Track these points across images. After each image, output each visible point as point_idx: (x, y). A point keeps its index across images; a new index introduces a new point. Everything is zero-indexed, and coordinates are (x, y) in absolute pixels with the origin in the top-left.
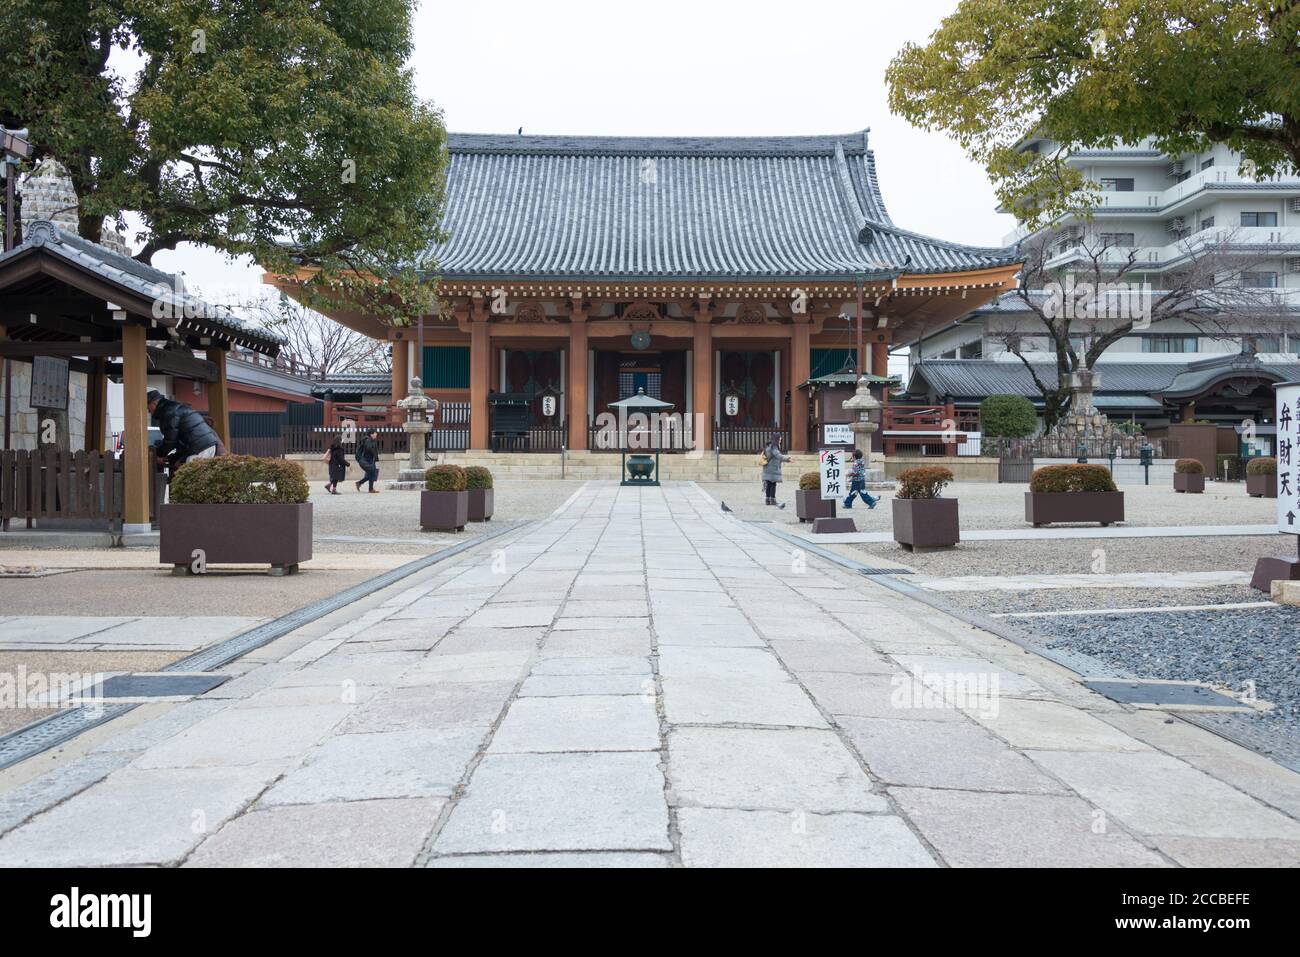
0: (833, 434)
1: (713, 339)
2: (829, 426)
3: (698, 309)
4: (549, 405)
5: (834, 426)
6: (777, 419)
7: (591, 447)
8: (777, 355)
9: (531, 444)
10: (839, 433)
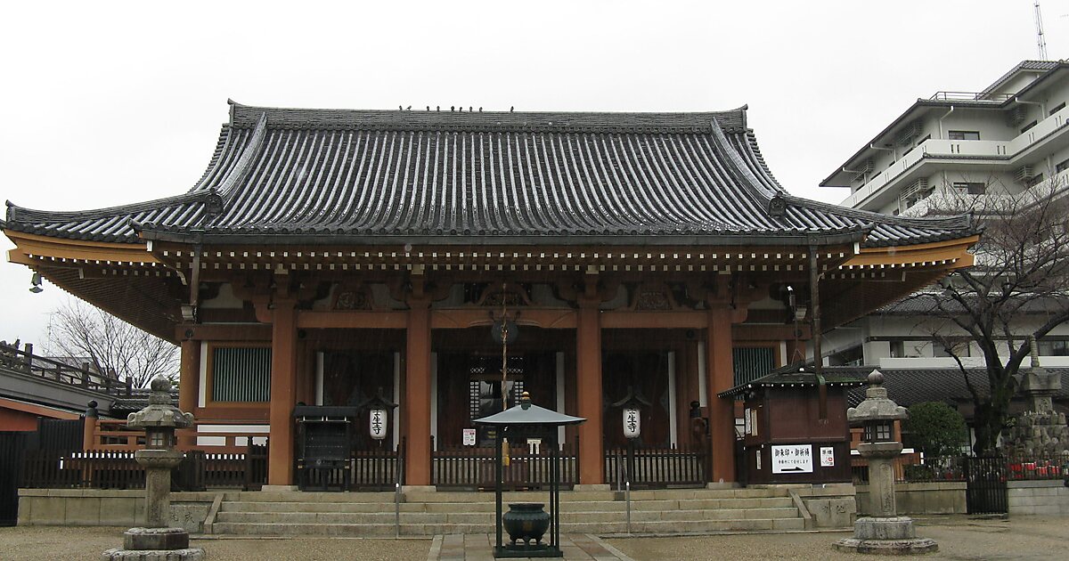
0: (785, 458)
1: (603, 330)
2: (779, 448)
3: (583, 290)
4: (378, 422)
5: (784, 448)
6: (673, 440)
7: (436, 481)
8: (671, 355)
9: (353, 476)
10: (792, 456)
